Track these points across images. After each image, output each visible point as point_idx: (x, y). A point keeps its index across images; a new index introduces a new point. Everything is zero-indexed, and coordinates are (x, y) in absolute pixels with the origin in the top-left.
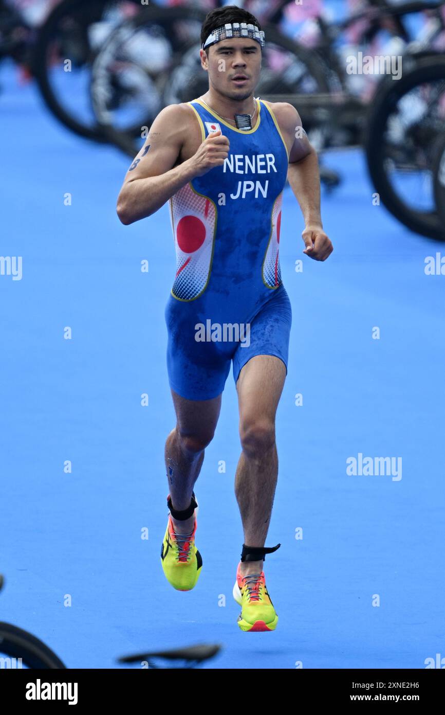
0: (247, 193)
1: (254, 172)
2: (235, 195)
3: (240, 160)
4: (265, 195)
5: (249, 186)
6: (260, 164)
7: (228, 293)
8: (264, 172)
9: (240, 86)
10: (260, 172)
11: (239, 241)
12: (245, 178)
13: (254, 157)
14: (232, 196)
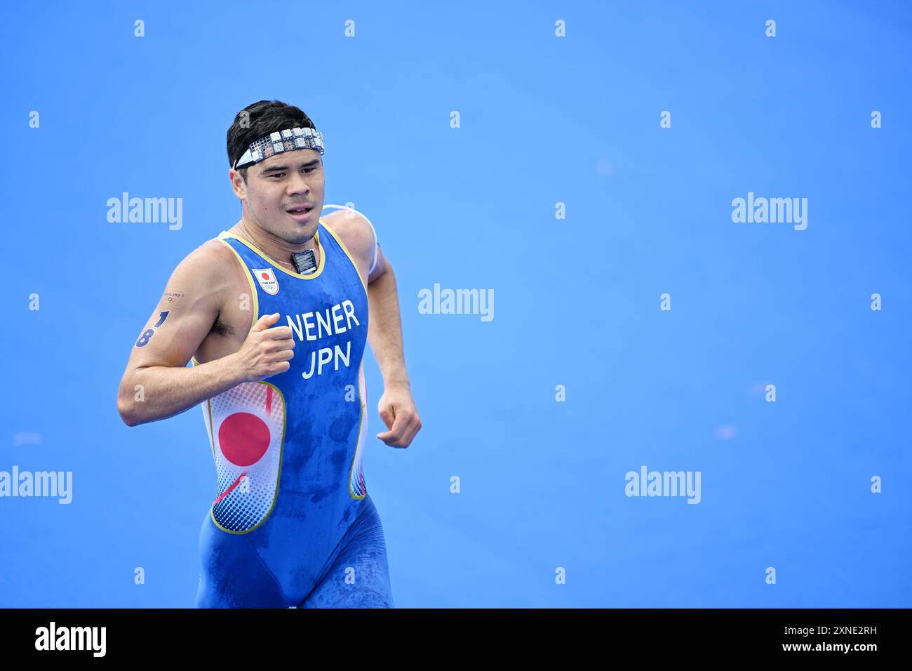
0: (323, 366)
1: (330, 333)
2: (307, 373)
3: (309, 320)
4: (347, 362)
5: (325, 356)
6: (337, 319)
7: (303, 517)
8: (343, 330)
9: (303, 223)
10: (338, 331)
11: (320, 439)
12: (320, 345)
13: (327, 311)
14: (305, 376)
